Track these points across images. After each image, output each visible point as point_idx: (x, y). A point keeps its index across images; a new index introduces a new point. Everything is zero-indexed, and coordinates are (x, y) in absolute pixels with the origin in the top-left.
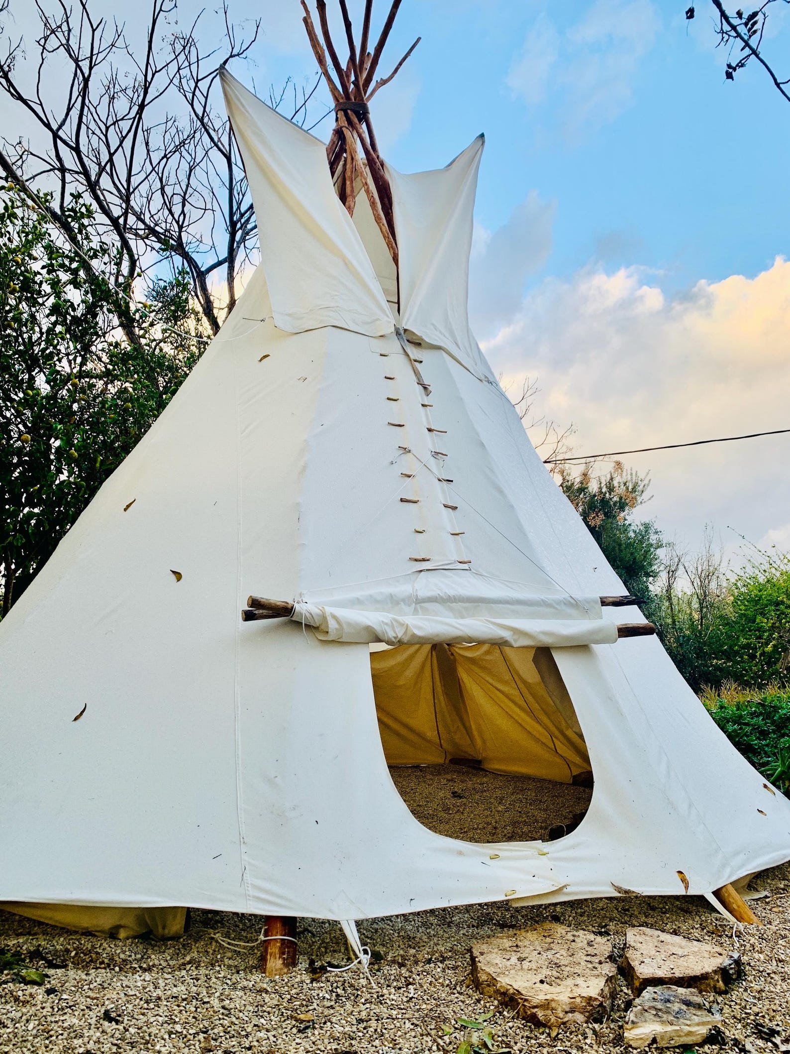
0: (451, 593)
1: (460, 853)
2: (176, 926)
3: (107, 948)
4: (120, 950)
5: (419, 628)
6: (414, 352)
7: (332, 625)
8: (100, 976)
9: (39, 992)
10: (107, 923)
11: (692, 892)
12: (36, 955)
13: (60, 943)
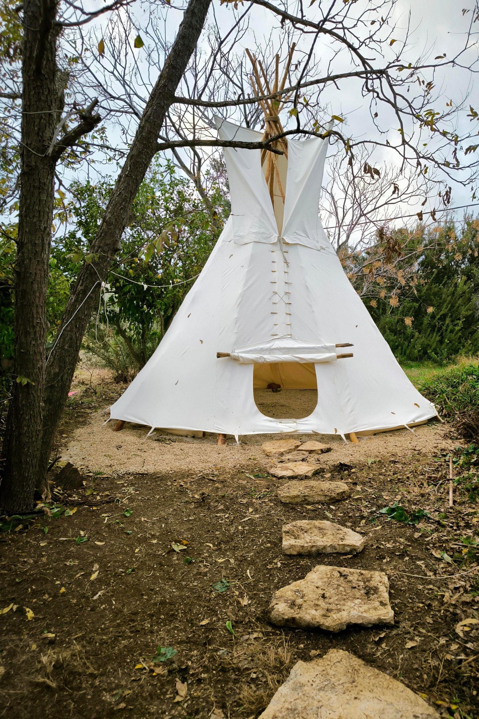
0: (282, 347)
1: (271, 421)
2: (201, 435)
3: (185, 439)
4: (187, 439)
5: (269, 359)
6: (285, 248)
7: (241, 359)
8: (183, 444)
9: (169, 446)
10: (185, 434)
11: (337, 433)
12: (169, 439)
13: (175, 437)
